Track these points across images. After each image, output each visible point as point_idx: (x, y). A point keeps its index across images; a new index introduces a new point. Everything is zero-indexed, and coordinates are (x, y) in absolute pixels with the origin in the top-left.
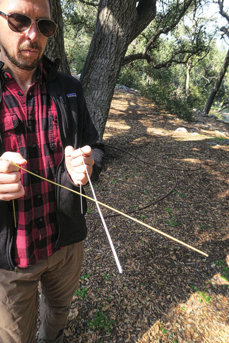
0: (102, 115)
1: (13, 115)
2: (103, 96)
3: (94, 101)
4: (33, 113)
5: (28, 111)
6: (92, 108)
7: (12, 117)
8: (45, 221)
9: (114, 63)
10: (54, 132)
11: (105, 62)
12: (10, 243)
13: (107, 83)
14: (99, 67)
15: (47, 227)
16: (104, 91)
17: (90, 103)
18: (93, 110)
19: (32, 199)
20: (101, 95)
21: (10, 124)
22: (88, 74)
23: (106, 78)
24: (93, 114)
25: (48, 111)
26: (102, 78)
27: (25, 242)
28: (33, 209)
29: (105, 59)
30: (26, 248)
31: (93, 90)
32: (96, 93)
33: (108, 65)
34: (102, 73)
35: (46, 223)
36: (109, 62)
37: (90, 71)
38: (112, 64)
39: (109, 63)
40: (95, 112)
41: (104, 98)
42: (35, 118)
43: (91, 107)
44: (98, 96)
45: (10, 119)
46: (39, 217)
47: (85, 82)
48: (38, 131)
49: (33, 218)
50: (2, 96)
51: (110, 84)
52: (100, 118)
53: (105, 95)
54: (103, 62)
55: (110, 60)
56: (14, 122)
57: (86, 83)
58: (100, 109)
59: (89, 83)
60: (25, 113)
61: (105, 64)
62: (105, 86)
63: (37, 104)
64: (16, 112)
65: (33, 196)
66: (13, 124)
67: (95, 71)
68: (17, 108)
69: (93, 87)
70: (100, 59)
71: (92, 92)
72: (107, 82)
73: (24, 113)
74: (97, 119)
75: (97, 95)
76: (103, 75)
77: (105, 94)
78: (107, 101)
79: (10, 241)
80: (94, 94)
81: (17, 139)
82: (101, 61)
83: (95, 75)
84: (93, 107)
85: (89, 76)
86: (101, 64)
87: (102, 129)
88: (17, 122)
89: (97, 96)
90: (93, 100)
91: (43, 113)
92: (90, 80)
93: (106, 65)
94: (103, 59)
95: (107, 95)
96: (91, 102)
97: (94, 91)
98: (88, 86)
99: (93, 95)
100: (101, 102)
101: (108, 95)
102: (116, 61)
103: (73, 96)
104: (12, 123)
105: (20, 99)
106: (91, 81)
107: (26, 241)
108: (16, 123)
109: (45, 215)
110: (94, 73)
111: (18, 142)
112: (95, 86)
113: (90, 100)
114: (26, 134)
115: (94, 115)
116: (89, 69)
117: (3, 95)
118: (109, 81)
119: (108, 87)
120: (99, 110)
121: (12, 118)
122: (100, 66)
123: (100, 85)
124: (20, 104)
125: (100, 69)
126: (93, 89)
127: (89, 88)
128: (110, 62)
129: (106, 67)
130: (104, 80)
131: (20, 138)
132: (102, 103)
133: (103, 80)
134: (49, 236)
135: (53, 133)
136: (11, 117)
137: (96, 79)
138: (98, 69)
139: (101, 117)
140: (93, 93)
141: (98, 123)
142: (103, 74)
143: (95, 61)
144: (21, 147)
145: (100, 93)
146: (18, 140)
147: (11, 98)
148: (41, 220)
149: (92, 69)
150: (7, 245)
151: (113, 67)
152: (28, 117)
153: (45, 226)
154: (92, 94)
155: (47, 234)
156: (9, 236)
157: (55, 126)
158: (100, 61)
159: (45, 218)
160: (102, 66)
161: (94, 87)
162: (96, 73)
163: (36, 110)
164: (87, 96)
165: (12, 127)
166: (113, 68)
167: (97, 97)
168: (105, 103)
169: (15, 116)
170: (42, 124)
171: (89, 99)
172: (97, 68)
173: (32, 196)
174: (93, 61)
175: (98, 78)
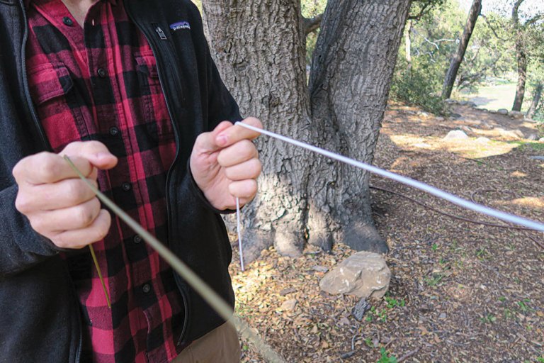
0: (372, 127)
1: (59, 67)
2: (375, 86)
3: (357, 98)
4: (103, 62)
5: (91, 57)
6: (351, 115)
7: (57, 70)
8: (156, 289)
9: (397, 12)
10: (153, 100)
11: (378, 10)
12: (76, 351)
13: (385, 57)
14: (365, 23)
15: (160, 302)
16: (378, 75)
17: (346, 104)
18: (354, 117)
19: (123, 246)
20: (372, 83)
21: (53, 85)
22: (341, 41)
23: (383, 47)
24: (353, 127)
25: (136, 57)
26: (372, 46)
27: (111, 341)
28: (127, 266)
29: (379, 5)
30: (115, 354)
31: (352, 75)
32: (361, 80)
33: (385, 18)
34: (373, 36)
35: (158, 294)
36: (387, 11)
37: (343, 34)
38: (394, 14)
39: (388, 13)
40: (359, 121)
41: (377, 90)
42: (107, 72)
43: (348, 111)
44: (365, 86)
45: (53, 74)
46: (141, 282)
47: (333, 59)
48: (118, 99)
49: (129, 287)
50: (29, 29)
51: (388, 59)
52: (367, 135)
53: (378, 83)
54: (376, 11)
55: (390, 6)
56: (62, 81)
57: (335, 61)
58: (368, 115)
59: (343, 60)
60: (85, 61)
61: (379, 15)
62: (381, 63)
63: (110, 43)
64: (66, 61)
65: (124, 240)
66: (60, 86)
67: (357, 33)
68: (67, 51)
69: (353, 67)
70: (368, 5)
71: (352, 79)
72: (385, 54)
73: (84, 63)
74: (362, 136)
75: (363, 84)
76: (375, 41)
77: (379, 81)
78: (382, 97)
79: (77, 346)
80: (356, 84)
81: (75, 117)
82: (370, 10)
83: (357, 42)
84: (355, 111)
85: (343, 45)
86: (371, 17)
87: (370, 157)
88: (70, 81)
89: (361, 88)
90: (353, 96)
91: (126, 62)
92: (345, 52)
93: (383, 18)
94: (376, 4)
95: (382, 83)
96: (349, 102)
97: (356, 77)
98: (341, 67)
99: (353, 85)
100: (371, 99)
101: (385, 83)
102: (402, 6)
103: (184, 27)
104: (58, 83)
105: (71, 33)
106: (347, 54)
107: (115, 340)
108: (68, 82)
109: (154, 277)
110: (354, 37)
111: (77, 124)
112: (357, 65)
113: (346, 98)
114: (94, 108)
115: (357, 128)
116: (343, 29)
117: (31, 26)
118: (388, 52)
119: (385, 66)
120: (368, 117)
121: (58, 73)
122: (368, 21)
123: (370, 62)
124: (72, 43)
125: (368, 27)
126: (353, 72)
127: (343, 72)
128: (390, 10)
129: (382, 22)
130: (379, 50)
131: (80, 114)
132: (373, 100)
133: (377, 51)
134: (166, 320)
135: (151, 102)
136: (54, 71)
137: (360, 50)
138: (362, 27)
139: (371, 131)
140: (354, 81)
141: (364, 144)
142: (375, 38)
143: (356, 11)
144: (85, 134)
145: (368, 79)
146: (76, 121)
147: (50, 30)
148: (147, 289)
149: (350, 30)
150: (71, 357)
151: (396, 20)
152: (92, 71)
153: (157, 301)
154: (350, 83)
155: (163, 317)
156: (73, 337)
157: (154, 87)
158: (367, 9)
159: (155, 284)
160: (374, 20)
161: (355, 69)
162: (358, 38)
163: (110, 56)
164: (338, 88)
165: (59, 91)
166: (395, 24)
167: (363, 88)
168: (379, 101)
169: (63, 69)
170: (126, 84)
171: (343, 95)
172: (361, 25)
173: (122, 238)
174: (351, 11)
175: (364, 48)
